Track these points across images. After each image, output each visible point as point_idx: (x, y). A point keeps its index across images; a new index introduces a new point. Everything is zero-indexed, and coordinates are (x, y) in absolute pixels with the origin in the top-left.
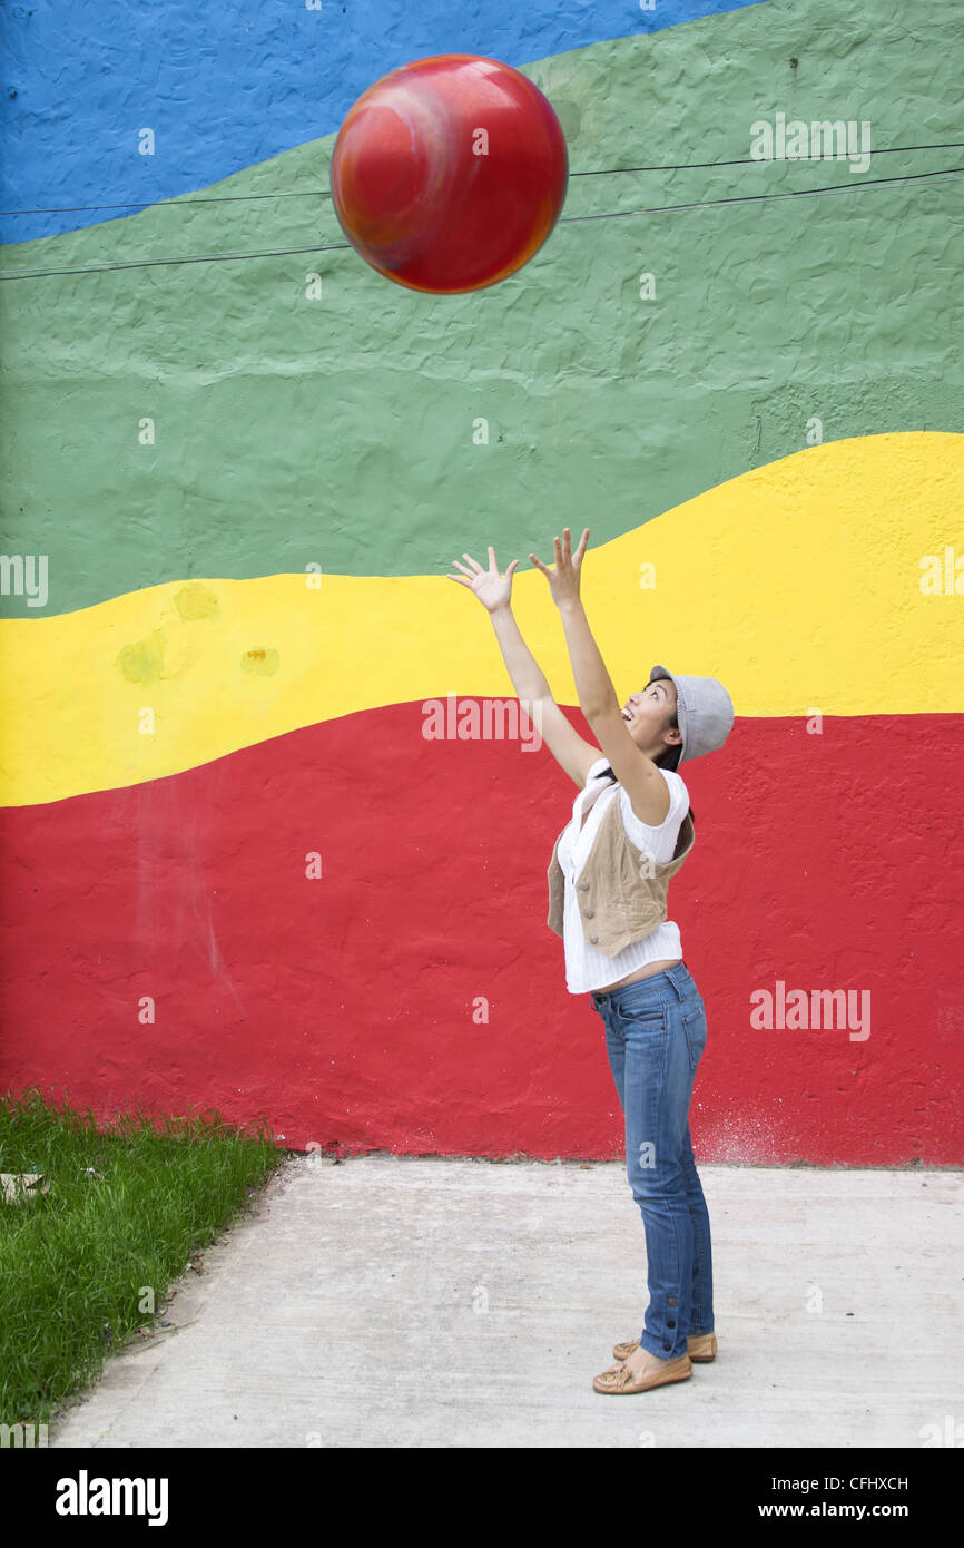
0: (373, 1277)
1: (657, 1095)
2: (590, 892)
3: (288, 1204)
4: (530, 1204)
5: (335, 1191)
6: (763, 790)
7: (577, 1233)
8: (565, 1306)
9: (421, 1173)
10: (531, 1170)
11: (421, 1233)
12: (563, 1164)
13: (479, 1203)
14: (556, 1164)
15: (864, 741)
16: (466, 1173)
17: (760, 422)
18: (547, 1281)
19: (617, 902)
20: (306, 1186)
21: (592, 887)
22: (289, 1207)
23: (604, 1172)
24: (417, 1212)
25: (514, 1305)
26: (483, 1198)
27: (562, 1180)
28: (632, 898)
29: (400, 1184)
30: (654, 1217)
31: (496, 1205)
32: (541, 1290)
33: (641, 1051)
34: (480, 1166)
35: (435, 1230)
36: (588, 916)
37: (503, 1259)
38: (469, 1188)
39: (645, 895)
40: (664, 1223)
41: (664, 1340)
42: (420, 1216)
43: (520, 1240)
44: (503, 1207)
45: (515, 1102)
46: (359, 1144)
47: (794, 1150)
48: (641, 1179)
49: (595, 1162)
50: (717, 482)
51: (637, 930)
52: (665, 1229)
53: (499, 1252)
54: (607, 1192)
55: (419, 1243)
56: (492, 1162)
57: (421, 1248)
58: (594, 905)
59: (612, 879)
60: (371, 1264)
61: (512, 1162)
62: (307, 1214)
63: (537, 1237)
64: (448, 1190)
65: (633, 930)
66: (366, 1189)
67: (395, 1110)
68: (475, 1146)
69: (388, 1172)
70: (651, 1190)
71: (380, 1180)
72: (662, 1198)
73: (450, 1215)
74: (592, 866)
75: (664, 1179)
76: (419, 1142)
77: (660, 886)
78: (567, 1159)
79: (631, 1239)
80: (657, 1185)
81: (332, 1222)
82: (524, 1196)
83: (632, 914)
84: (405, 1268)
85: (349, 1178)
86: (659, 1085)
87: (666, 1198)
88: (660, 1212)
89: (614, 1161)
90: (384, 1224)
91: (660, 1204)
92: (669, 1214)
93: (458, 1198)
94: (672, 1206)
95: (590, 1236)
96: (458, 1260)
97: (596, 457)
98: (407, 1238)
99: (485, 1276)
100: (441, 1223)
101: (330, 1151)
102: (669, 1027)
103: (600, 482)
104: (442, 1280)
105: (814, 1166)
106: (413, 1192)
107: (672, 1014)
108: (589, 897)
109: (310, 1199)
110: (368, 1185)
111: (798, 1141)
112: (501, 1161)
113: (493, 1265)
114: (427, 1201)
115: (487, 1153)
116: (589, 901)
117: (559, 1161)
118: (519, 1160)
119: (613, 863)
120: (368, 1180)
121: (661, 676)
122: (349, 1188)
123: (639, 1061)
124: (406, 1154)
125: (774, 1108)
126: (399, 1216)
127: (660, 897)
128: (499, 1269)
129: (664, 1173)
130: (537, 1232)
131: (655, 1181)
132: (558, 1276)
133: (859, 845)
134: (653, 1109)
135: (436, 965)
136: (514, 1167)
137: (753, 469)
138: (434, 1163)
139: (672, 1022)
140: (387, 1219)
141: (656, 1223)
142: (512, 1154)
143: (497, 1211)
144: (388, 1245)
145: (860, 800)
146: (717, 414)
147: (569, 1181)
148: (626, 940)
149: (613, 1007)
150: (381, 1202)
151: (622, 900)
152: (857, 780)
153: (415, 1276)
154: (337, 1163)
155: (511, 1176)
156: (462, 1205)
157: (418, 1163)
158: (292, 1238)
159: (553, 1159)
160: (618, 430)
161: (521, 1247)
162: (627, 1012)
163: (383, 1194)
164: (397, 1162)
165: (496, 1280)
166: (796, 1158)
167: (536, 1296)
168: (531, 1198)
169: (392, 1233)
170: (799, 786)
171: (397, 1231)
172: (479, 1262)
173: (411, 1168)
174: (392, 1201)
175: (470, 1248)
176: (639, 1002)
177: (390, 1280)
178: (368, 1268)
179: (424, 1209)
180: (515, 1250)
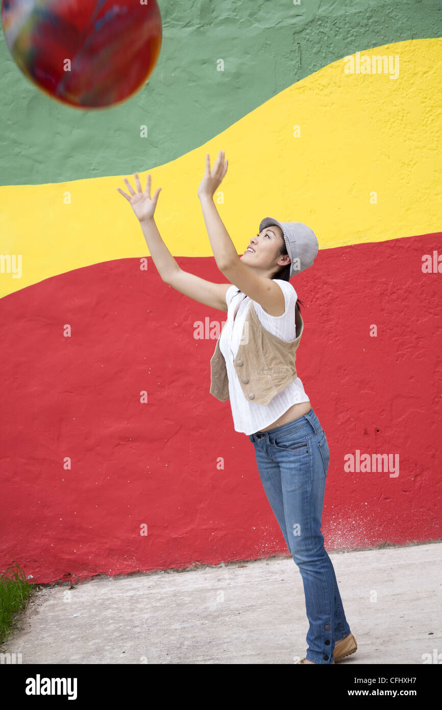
0: (109, 655)
1: (308, 495)
2: (244, 366)
3: (42, 619)
4: (208, 594)
5: (73, 606)
6: (328, 298)
7: (242, 607)
8: (242, 653)
9: (131, 585)
10: (205, 574)
11: (137, 623)
12: (226, 566)
13: (174, 599)
14: (221, 567)
15: (393, 257)
16: (161, 581)
17: (299, 47)
18: (228, 640)
19: (263, 370)
20: (53, 606)
21: (245, 363)
22: (44, 621)
23: (254, 568)
24: (132, 610)
25: (208, 658)
26: (175, 595)
27: (227, 576)
28: (272, 366)
29: (117, 595)
30: (312, 573)
31: (186, 598)
32: (225, 646)
33: (295, 468)
34: (170, 575)
35: (147, 619)
36: (245, 383)
37: (197, 630)
38: (165, 590)
39: (281, 363)
40: (319, 577)
41: (324, 653)
42: (135, 613)
43: (205, 617)
44: (190, 599)
45: (189, 528)
46: (85, 573)
47: (379, 536)
48: (301, 551)
49: (247, 562)
50: (275, 92)
51: (279, 385)
52: (321, 580)
53: (192, 627)
54: (259, 579)
55: (137, 630)
56: (178, 571)
57: (140, 632)
58: (248, 376)
59: (258, 356)
60: (107, 648)
61: (192, 570)
62: (57, 623)
63: (216, 614)
64: (151, 593)
65: (277, 386)
66: (95, 601)
67: (107, 546)
68: (165, 562)
69: (108, 588)
70: (308, 556)
71: (103, 594)
72: (316, 561)
73: (156, 609)
74: (243, 350)
75: (316, 548)
76: (127, 565)
77: (290, 356)
78: (228, 562)
79: (280, 607)
80: (312, 552)
81: (75, 626)
82: (203, 590)
83: (274, 375)
84: (131, 646)
85: (82, 596)
86: (309, 489)
87: (319, 560)
88: (316, 570)
89: (260, 559)
90: (111, 621)
91: (316, 565)
92: (322, 570)
93: (159, 598)
94: (322, 565)
95: (251, 608)
96: (166, 635)
97: (190, 85)
98: (128, 628)
99: (186, 643)
100: (151, 615)
101: (65, 581)
102: (311, 451)
103: (196, 101)
104: (157, 649)
105: (395, 546)
106: (128, 599)
107: (311, 442)
108: (244, 370)
109: (57, 613)
110: (96, 598)
111: (381, 530)
112: (184, 570)
113: (190, 636)
114: (138, 602)
115: (173, 566)
116: (244, 373)
117: (223, 565)
118: (196, 568)
119: (257, 345)
120: (95, 596)
121: (269, 224)
122: (83, 603)
123: (295, 475)
124: (119, 574)
125: (363, 510)
126: (120, 615)
127: (291, 363)
128: (194, 637)
129: (316, 544)
130: (215, 611)
131: (311, 550)
132: (235, 636)
133: (397, 327)
134: (306, 504)
135: (124, 443)
136: (193, 573)
137: (298, 80)
138: (138, 578)
139: (312, 447)
140: (112, 618)
141: (315, 577)
142: (191, 564)
143: (187, 602)
144: (116, 634)
145: (394, 297)
146: (270, 45)
147: (232, 577)
148: (274, 392)
149: (270, 441)
150: (107, 608)
151: (266, 368)
152: (391, 284)
153: (139, 650)
154: (72, 588)
155: (192, 579)
156: (162, 602)
157: (128, 580)
158: (50, 640)
159: (219, 564)
160: (204, 63)
161: (207, 622)
162: (281, 444)
163: (107, 602)
164: (114, 582)
165: (194, 644)
166: (381, 541)
167: (222, 650)
168: (208, 590)
169: (118, 626)
170: (353, 292)
171: (121, 624)
172: (180, 635)
173: (123, 584)
174: (115, 606)
175: (173, 627)
176: (290, 437)
177: (122, 655)
178: (105, 650)
179: (137, 607)
180: (203, 624)
